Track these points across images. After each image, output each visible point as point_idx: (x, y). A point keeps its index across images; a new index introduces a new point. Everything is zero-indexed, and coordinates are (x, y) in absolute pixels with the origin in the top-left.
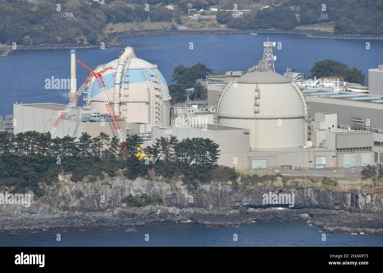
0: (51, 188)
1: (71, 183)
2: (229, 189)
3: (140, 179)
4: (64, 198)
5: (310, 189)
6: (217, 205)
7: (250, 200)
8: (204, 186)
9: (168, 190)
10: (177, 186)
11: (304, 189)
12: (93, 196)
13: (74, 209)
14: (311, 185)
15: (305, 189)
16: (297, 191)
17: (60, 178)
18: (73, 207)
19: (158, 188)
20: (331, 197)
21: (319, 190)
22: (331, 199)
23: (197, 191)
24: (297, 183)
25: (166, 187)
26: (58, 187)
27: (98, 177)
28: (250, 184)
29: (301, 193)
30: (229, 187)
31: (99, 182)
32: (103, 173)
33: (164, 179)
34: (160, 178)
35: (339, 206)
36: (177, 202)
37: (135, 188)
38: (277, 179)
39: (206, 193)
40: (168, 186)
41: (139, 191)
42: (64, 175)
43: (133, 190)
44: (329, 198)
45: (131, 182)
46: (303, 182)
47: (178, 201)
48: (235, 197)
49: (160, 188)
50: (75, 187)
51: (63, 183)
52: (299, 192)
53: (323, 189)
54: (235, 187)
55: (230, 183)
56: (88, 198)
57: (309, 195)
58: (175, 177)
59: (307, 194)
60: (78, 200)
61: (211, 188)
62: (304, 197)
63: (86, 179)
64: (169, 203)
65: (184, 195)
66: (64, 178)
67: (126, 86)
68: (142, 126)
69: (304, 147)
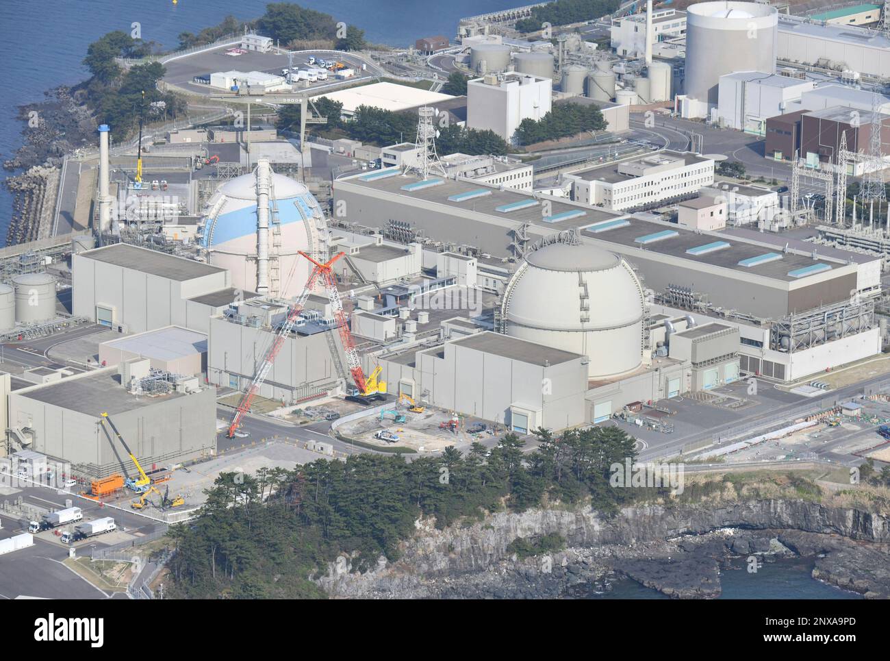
0: (407, 544)
1: (437, 532)
2: (660, 511)
3: (531, 511)
4: (426, 558)
5: (780, 501)
6: (643, 538)
7: (689, 524)
8: (624, 511)
9: (571, 522)
10: (584, 514)
11: (769, 500)
12: (468, 550)
13: (441, 573)
14: (780, 493)
15: (773, 501)
16: (759, 505)
17: (418, 524)
18: (439, 571)
19: (555, 520)
20: (818, 515)
21: (795, 503)
22: (817, 517)
23: (615, 520)
24: (757, 490)
25: (568, 517)
26: (417, 540)
27: (476, 518)
28: (690, 499)
29: (765, 507)
30: (660, 508)
31: (478, 526)
32: (482, 509)
33: (564, 505)
34: (558, 504)
35: (832, 528)
36: (583, 540)
37: (525, 525)
38: (726, 487)
39: (627, 521)
40: (571, 517)
41: (530, 529)
42: (423, 519)
43: (522, 529)
44: (813, 515)
45: (518, 517)
46: (765, 488)
47: (585, 538)
48: (668, 523)
49: (557, 519)
50: (442, 537)
51: (423, 534)
52: (762, 506)
53: (802, 500)
54: (669, 507)
55: (660, 500)
56: (462, 553)
57: (779, 510)
58: (580, 501)
59: (775, 508)
60: (447, 559)
61: (635, 513)
62: (770, 513)
63: (457, 523)
64: (572, 542)
65: (593, 526)
66: (425, 525)
67: (275, 228)
68: (328, 307)
69: (643, 363)
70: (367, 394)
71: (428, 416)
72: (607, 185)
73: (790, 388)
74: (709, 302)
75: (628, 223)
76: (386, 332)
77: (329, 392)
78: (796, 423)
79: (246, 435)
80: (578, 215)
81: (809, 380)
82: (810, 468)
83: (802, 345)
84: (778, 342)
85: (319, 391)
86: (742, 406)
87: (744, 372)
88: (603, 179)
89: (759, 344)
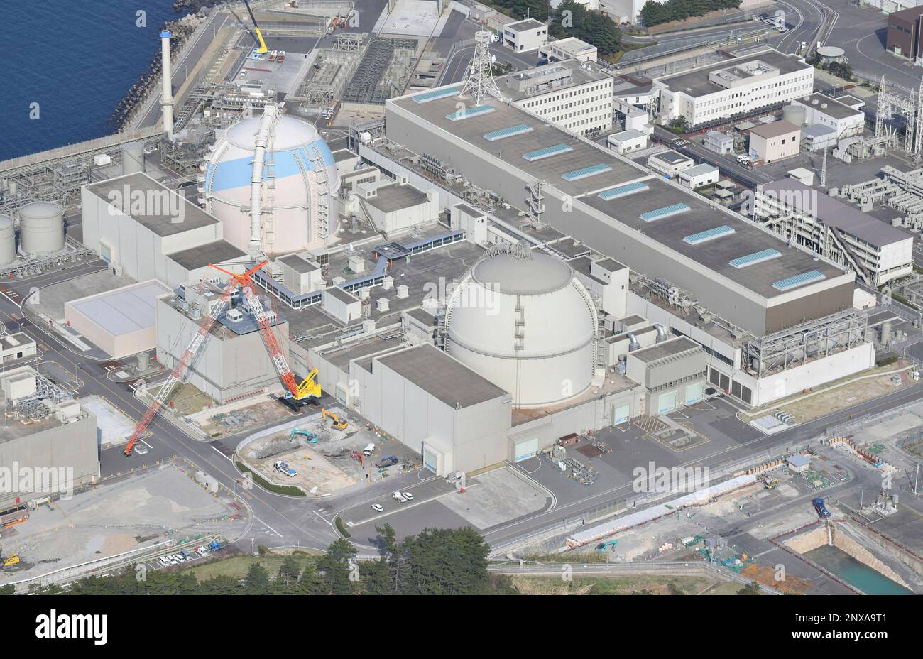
67: (270, 182)
68: (304, 277)
69: (593, 384)
70: (299, 398)
71: (350, 435)
72: (690, 98)
73: (752, 419)
74: (696, 301)
75: (646, 188)
76: (350, 314)
77: (266, 390)
78: (735, 477)
79: (144, 453)
80: (602, 171)
81: (775, 409)
82: (699, 575)
83: (774, 368)
84: (749, 362)
85: (252, 389)
86: (688, 444)
87: (714, 387)
88: (689, 89)
89: (730, 362)
